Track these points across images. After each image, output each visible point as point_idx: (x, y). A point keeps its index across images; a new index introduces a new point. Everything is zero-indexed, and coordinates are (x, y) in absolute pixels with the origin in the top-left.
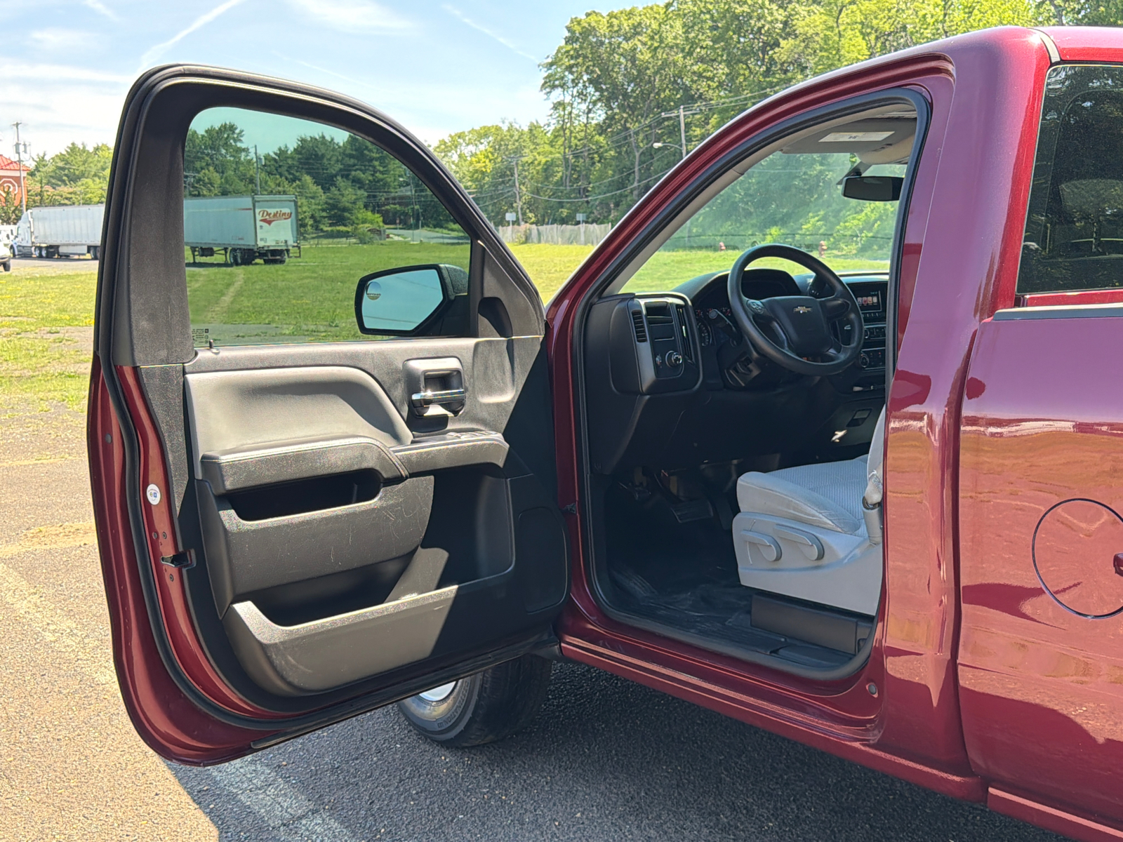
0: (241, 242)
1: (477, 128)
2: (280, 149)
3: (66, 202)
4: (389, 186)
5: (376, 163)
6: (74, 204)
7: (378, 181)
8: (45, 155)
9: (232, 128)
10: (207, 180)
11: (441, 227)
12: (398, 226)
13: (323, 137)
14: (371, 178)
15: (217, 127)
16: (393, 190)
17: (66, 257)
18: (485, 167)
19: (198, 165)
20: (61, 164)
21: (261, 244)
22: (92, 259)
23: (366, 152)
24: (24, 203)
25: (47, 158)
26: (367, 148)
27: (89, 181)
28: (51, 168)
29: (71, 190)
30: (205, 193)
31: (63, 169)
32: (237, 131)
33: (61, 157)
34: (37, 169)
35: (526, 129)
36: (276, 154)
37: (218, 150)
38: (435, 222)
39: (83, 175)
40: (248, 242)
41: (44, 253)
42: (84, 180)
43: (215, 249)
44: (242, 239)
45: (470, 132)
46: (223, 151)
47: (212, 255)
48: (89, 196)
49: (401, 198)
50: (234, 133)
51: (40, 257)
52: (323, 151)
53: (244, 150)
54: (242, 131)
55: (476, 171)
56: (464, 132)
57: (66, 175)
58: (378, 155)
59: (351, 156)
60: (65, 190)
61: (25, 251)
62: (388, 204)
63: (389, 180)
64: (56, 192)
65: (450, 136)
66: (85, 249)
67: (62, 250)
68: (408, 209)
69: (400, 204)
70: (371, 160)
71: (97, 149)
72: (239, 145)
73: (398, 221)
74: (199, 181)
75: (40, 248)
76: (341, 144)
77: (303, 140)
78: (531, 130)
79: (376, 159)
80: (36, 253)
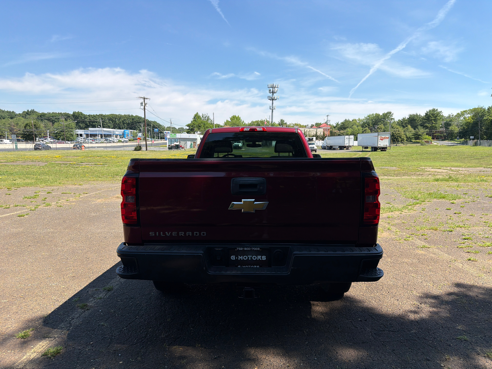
0: (374, 145)
1: (471, 109)
2: (403, 118)
3: (342, 134)
4: (437, 128)
5: (433, 121)
6: (344, 135)
7: (433, 126)
8: (338, 122)
9: (390, 113)
10: (380, 128)
11: (453, 140)
12: (435, 140)
13: (417, 114)
14: (431, 126)
15: (386, 112)
16: (438, 129)
17: (334, 149)
18: (471, 121)
19: (379, 123)
20: (342, 125)
21: (379, 146)
22: (340, 150)
23: (430, 118)
24: (327, 135)
25: (339, 123)
26: (430, 117)
27: (348, 129)
28: (339, 126)
29: (343, 131)
30: (379, 131)
31: (342, 126)
32: (392, 114)
33: (342, 123)
34: (336, 126)
35: (487, 109)
36: (402, 119)
37: (386, 120)
38: (450, 139)
39: (347, 128)
40: (376, 145)
41: (329, 148)
42: (347, 129)
43: (368, 147)
44: (374, 144)
45: (468, 110)
46: (387, 119)
47: (367, 149)
48: (348, 133)
49: (440, 131)
50: (390, 114)
51: (328, 149)
52: (416, 118)
53: (393, 119)
54: (393, 114)
55: (467, 123)
56: (466, 110)
57: (343, 128)
58: (434, 119)
59: (425, 119)
60: (342, 131)
61: (325, 147)
62: (436, 133)
63: (437, 126)
64: (340, 132)
65: (461, 112)
66: (338, 147)
67: (333, 147)
68: (442, 135)
69: (440, 133)
70: (432, 120)
71: (353, 120)
72: (392, 117)
73: (435, 139)
74: (378, 128)
75: (328, 147)
76: (423, 116)
77: (411, 115)
78: (488, 109)
79: (433, 120)
80: (327, 148)
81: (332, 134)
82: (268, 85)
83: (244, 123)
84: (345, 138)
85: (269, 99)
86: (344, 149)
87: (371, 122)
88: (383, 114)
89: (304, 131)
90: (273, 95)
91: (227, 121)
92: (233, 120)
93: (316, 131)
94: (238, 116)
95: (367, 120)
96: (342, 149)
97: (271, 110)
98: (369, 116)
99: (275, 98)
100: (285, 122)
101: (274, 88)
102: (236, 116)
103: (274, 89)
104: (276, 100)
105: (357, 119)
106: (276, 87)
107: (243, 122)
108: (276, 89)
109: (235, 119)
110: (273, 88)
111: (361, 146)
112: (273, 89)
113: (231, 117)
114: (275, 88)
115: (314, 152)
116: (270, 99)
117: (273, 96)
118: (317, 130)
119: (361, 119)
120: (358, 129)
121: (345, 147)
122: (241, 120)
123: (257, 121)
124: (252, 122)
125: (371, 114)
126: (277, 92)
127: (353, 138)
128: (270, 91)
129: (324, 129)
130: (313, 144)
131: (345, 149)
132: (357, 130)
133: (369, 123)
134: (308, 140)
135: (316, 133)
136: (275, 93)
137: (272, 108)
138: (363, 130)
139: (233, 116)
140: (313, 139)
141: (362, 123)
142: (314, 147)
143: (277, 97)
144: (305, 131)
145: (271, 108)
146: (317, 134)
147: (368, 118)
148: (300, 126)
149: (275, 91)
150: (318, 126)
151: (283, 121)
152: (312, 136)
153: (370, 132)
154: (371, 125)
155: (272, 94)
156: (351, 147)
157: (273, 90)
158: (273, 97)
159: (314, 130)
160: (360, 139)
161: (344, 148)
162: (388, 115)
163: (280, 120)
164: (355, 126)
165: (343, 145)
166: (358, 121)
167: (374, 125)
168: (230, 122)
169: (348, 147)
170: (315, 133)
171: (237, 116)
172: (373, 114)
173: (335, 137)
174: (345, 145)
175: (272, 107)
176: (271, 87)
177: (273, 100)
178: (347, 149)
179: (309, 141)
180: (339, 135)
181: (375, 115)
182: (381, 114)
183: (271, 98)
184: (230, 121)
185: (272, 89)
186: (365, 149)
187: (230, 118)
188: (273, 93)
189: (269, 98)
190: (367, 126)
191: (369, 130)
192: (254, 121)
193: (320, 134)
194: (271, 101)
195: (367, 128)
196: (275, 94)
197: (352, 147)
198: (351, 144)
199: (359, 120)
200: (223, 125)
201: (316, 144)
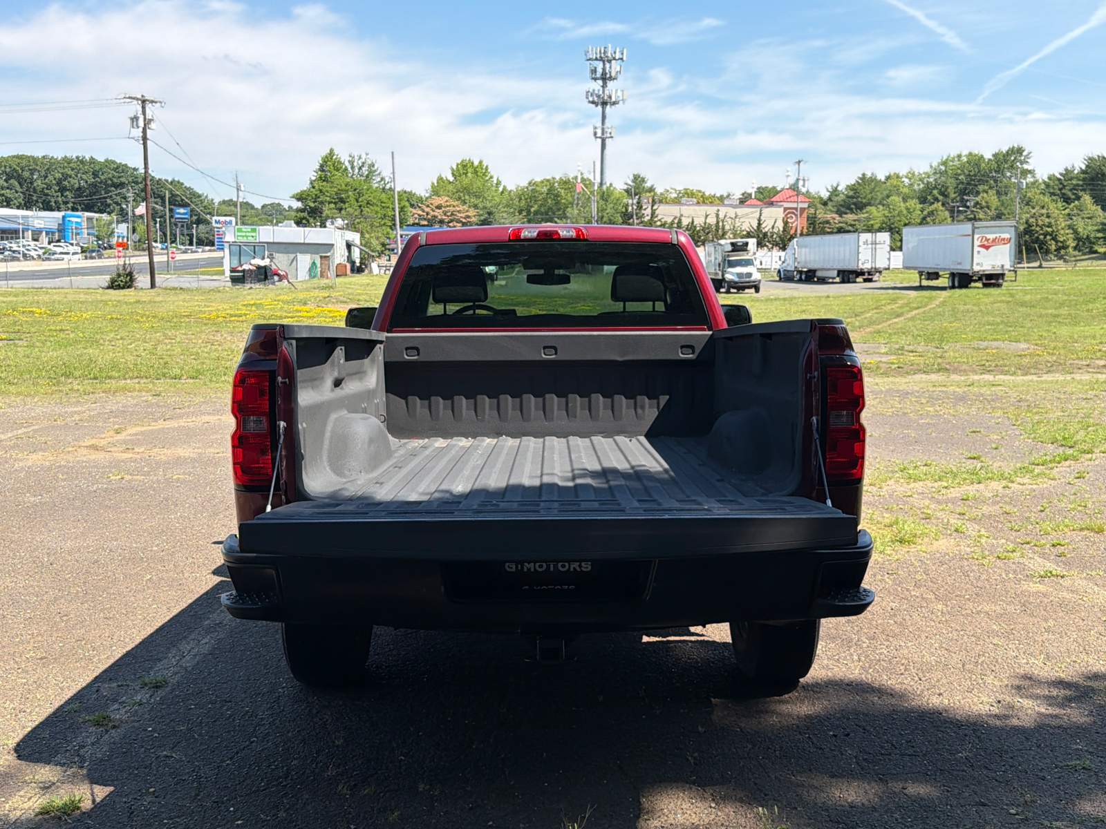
0: (959, 267)
2: (1066, 170)
3: (850, 228)
6: (856, 231)
8: (838, 185)
9: (1020, 151)
10: (984, 204)
15: (1004, 149)
17: (823, 281)
19: (981, 188)
20: (851, 193)
21: (976, 268)
22: (841, 282)
24: (799, 232)
25: (840, 188)
27: (873, 209)
28: (842, 197)
29: (855, 217)
30: (981, 216)
31: (852, 197)
32: (1025, 153)
33: (851, 188)
34: (830, 199)
36: (1061, 174)
37: (1004, 175)
39: (869, 204)
40: (965, 267)
41: (803, 277)
42: (869, 208)
43: (941, 273)
44: (960, 264)
46: (1008, 174)
47: (937, 279)
48: (872, 222)
50: (1021, 154)
51: (800, 281)
53: (1030, 172)
54: (1029, 154)
57: (854, 204)
60: (850, 217)
61: (789, 274)
64: (842, 220)
66: (835, 273)
67: (819, 274)
71: (888, 178)
72: (1025, 166)
74: (977, 203)
75: (801, 272)
77: (1091, 159)
80: (798, 276)
81: (816, 228)
82: (586, 53)
83: (501, 189)
84: (861, 243)
85: (590, 102)
86: (858, 280)
87: (951, 183)
88: (995, 155)
89: (717, 216)
90: (604, 86)
91: (440, 179)
92: (460, 176)
93: (757, 215)
94: (481, 162)
95: (938, 175)
96: (849, 282)
97: (599, 141)
98: (944, 163)
99: (613, 99)
100: (648, 185)
101: (610, 61)
102: (473, 163)
103: (608, 65)
104: (614, 103)
105: (903, 172)
106: (614, 59)
107: (499, 183)
108: (615, 66)
109: (469, 175)
110: (604, 62)
111: (915, 268)
112: (604, 64)
113: (455, 167)
114: (613, 62)
115: (753, 290)
116: (593, 102)
117: (603, 92)
118: (761, 215)
119: (916, 173)
120: (908, 209)
121: (861, 273)
122: (491, 177)
123: (548, 181)
124: (530, 183)
125: (954, 153)
126: (620, 77)
127: (888, 241)
128: (594, 71)
129: (785, 209)
130: (748, 263)
131: (860, 279)
132: (905, 212)
133: (947, 188)
134: (730, 248)
135: (759, 224)
136: (611, 78)
137: (603, 134)
138: (925, 213)
139: (463, 161)
140: (747, 244)
141: (922, 186)
142: (749, 275)
143: (619, 93)
144: (721, 216)
145: (599, 134)
146: (763, 226)
147: (943, 168)
148: (702, 196)
149: (613, 74)
150: (766, 197)
151: (643, 180)
152: (745, 233)
153: (949, 220)
154: (954, 196)
155: (600, 82)
156: (880, 272)
157: (604, 69)
158: (607, 92)
159: (752, 213)
160: (910, 246)
161: (857, 277)
162: (1011, 159)
163: (632, 177)
164: (895, 199)
165: (852, 266)
166: (906, 180)
167: (963, 192)
168: (450, 182)
169: (869, 273)
170: (755, 225)
171: (476, 163)
172: (959, 156)
173: (827, 238)
174: (861, 266)
175: (603, 129)
176: (596, 59)
177: (604, 104)
178: (866, 280)
179: (733, 251)
180: (840, 231)
181: (965, 159)
182: (988, 155)
183: (598, 96)
184: (451, 179)
185: (600, 66)
186: (928, 279)
187: (452, 169)
188: (605, 78)
189: (591, 99)
190: (941, 198)
191: (947, 214)
192: (538, 179)
193: (773, 227)
194: (600, 108)
195: (938, 205)
196: (610, 84)
197: (884, 272)
198: (881, 264)
199: (911, 176)
200: (427, 195)
201: (757, 263)
